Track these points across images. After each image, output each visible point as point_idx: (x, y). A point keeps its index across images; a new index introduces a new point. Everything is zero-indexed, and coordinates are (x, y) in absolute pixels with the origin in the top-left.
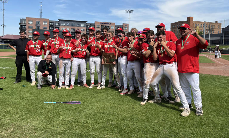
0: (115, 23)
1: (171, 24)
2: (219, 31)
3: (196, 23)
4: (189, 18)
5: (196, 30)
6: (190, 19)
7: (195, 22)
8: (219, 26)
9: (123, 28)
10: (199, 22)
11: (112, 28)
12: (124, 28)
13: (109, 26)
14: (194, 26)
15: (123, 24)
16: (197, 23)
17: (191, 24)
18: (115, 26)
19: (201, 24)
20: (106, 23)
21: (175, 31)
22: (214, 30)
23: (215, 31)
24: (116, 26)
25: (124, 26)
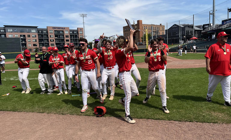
0: (69, 28)
1: (123, 27)
2: (163, 32)
3: (145, 26)
4: (138, 21)
5: (145, 32)
6: (140, 22)
7: (144, 25)
8: (163, 28)
9: (78, 32)
10: (147, 25)
11: (66, 33)
12: (79, 33)
13: (63, 31)
14: (143, 29)
15: (78, 28)
16: (146, 26)
17: (140, 27)
18: (69, 31)
19: (149, 27)
21: (127, 33)
22: (159, 31)
23: (160, 33)
24: (71, 31)
25: (79, 30)
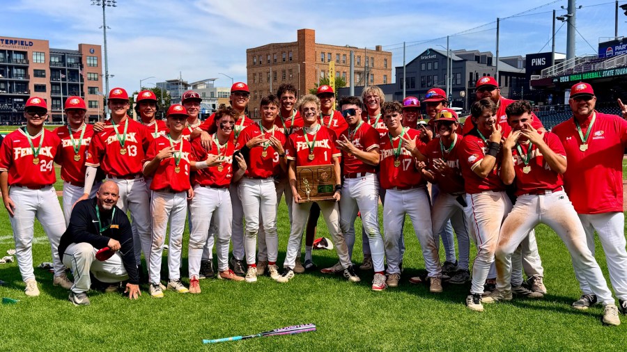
0: (48, 41)
1: (249, 51)
2: (385, 76)
3: (324, 50)
4: (301, 33)
5: (324, 71)
6: (307, 38)
7: (322, 46)
8: (386, 60)
9: (80, 59)
10: (333, 47)
11: (38, 60)
12: (83, 62)
13: (25, 53)
14: (319, 61)
15: (80, 46)
16: (327, 51)
17: (309, 55)
18: (48, 53)
19: (338, 54)
20: (11, 42)
22: (374, 71)
23: (376, 77)
24: (53, 53)
25: (85, 53)
